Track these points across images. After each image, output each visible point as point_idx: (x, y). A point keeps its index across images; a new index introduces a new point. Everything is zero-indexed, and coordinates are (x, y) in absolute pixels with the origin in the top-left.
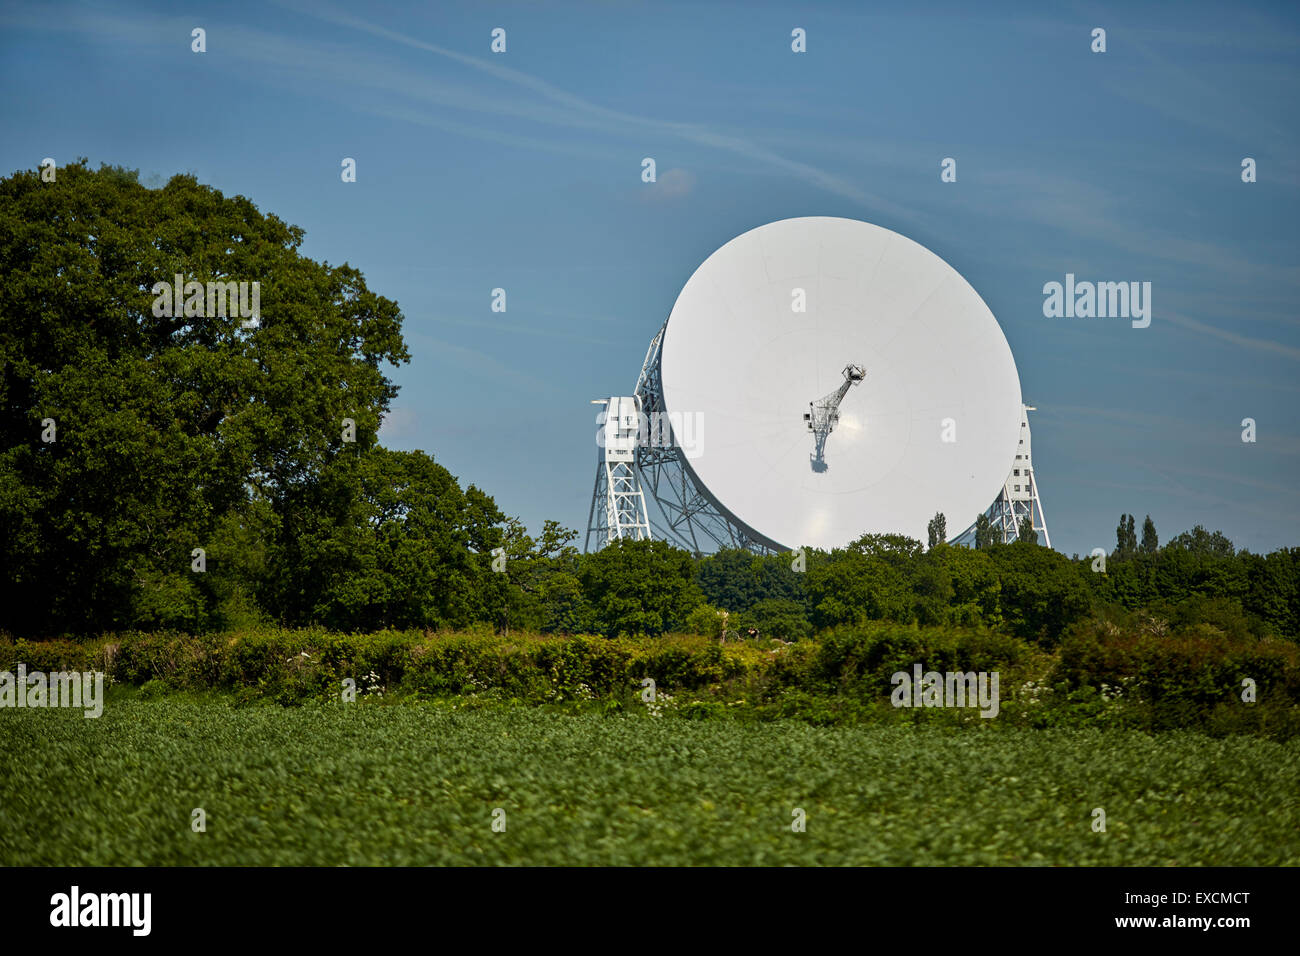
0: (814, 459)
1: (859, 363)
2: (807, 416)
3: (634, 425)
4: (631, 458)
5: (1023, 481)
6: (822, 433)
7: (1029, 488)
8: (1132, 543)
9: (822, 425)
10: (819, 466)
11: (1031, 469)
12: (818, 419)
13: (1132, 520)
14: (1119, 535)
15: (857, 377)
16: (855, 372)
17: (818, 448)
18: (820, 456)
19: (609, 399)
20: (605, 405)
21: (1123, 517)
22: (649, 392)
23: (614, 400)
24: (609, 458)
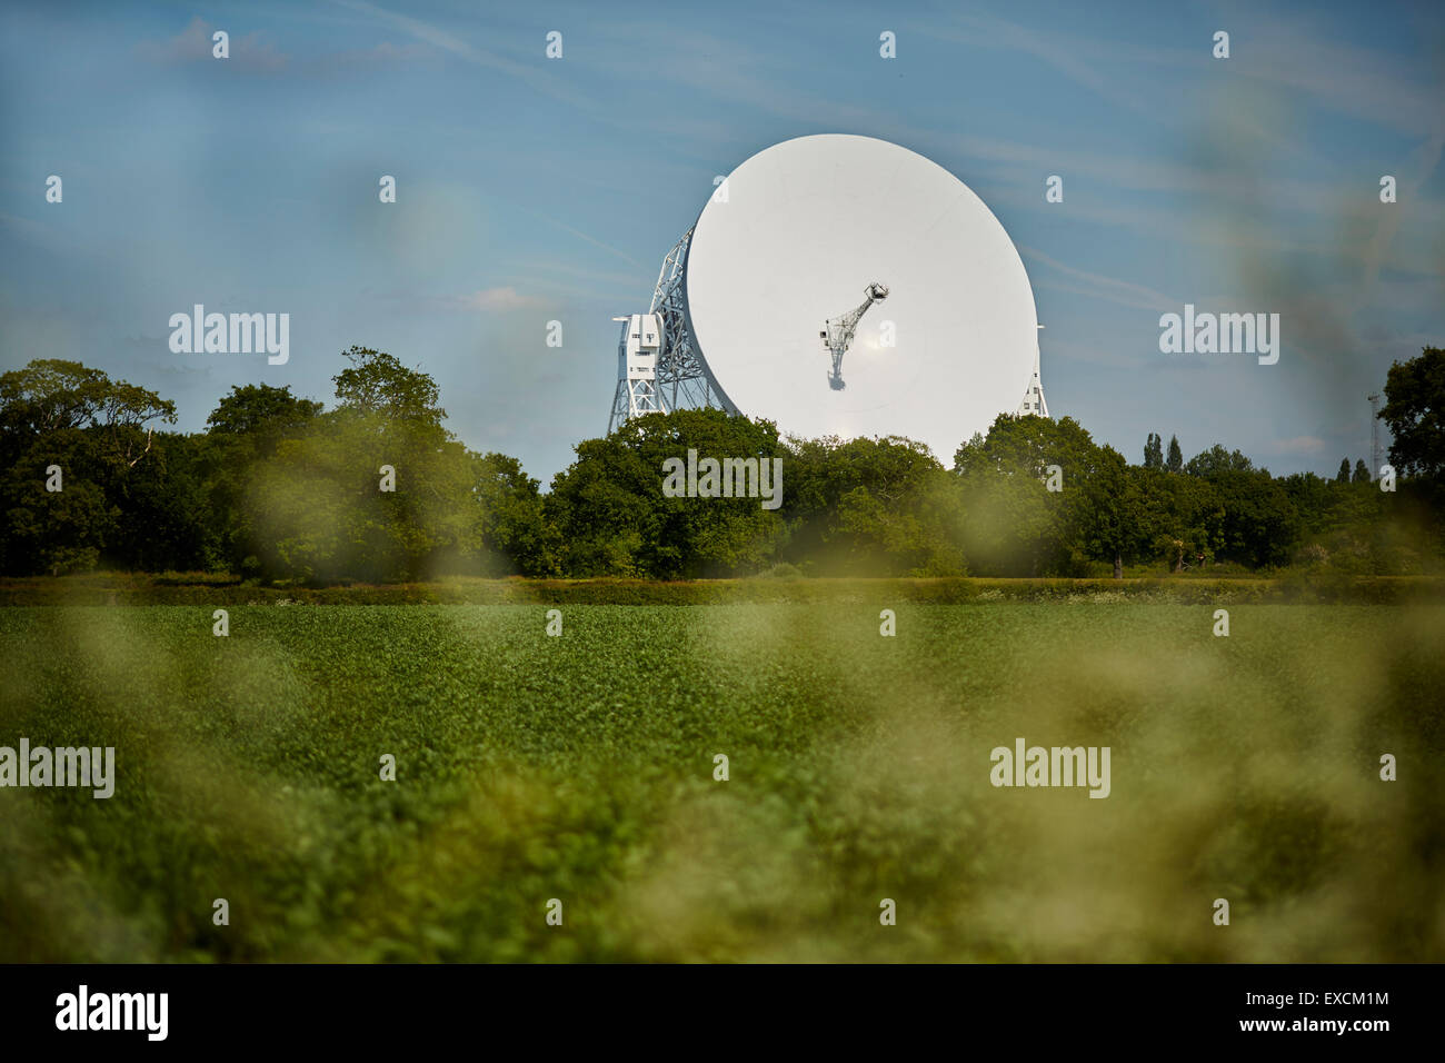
0: (832, 376)
1: (883, 281)
2: (824, 334)
3: (656, 342)
4: (652, 376)
5: (1033, 399)
6: (839, 351)
7: (1038, 406)
8: (1159, 462)
9: (839, 342)
10: (837, 384)
11: (1040, 387)
12: (835, 337)
13: (1158, 439)
14: (1146, 455)
15: (881, 296)
16: (879, 291)
17: (835, 366)
18: (837, 374)
19: (630, 316)
20: (625, 323)
21: (1151, 436)
22: (669, 310)
23: (636, 318)
24: (630, 376)
